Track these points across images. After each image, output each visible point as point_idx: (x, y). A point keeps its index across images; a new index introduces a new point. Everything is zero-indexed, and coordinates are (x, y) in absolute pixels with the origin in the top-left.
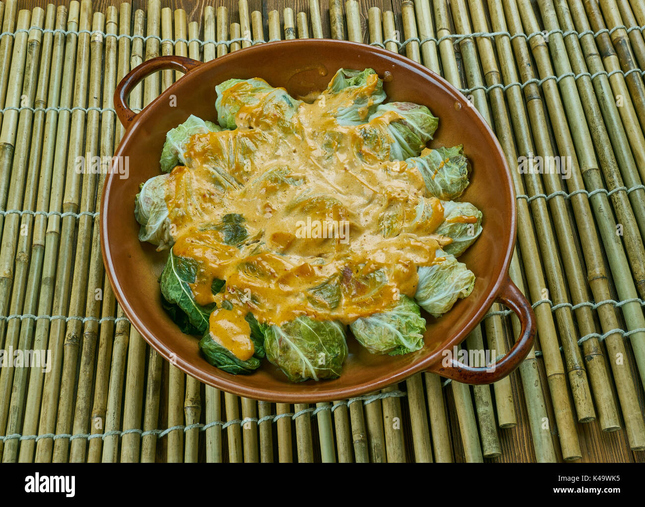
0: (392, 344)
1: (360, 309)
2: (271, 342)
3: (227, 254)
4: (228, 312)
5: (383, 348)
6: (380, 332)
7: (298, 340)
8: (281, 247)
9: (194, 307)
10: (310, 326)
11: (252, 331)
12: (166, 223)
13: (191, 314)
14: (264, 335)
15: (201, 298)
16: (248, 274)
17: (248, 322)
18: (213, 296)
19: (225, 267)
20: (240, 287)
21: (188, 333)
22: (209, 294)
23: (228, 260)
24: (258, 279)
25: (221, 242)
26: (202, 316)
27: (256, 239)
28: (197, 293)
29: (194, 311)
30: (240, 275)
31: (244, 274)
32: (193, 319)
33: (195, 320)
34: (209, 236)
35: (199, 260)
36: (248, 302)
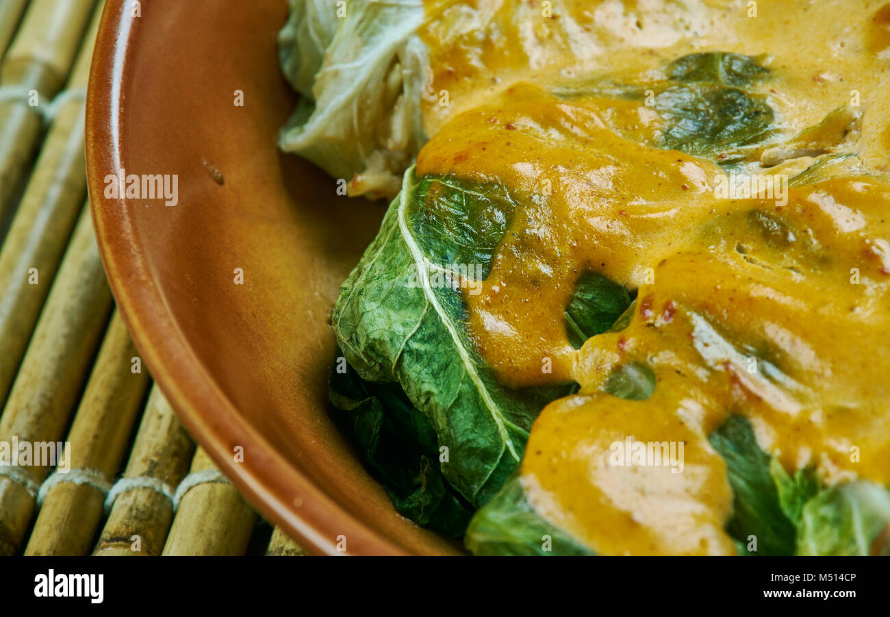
4: (627, 407)
9: (468, 380)
11: (737, 503)
12: (407, 61)
14: (799, 525)
15: (507, 346)
16: (754, 257)
17: (720, 459)
18: (567, 350)
19: (643, 228)
20: (703, 298)
21: (426, 521)
22: (552, 338)
23: (667, 203)
24: (797, 277)
25: (643, 141)
26: (504, 434)
27: (812, 145)
28: (493, 323)
29: (465, 402)
30: (711, 257)
31: (733, 258)
32: (456, 439)
33: (463, 444)
34: (593, 115)
35: (524, 189)
36: (735, 365)
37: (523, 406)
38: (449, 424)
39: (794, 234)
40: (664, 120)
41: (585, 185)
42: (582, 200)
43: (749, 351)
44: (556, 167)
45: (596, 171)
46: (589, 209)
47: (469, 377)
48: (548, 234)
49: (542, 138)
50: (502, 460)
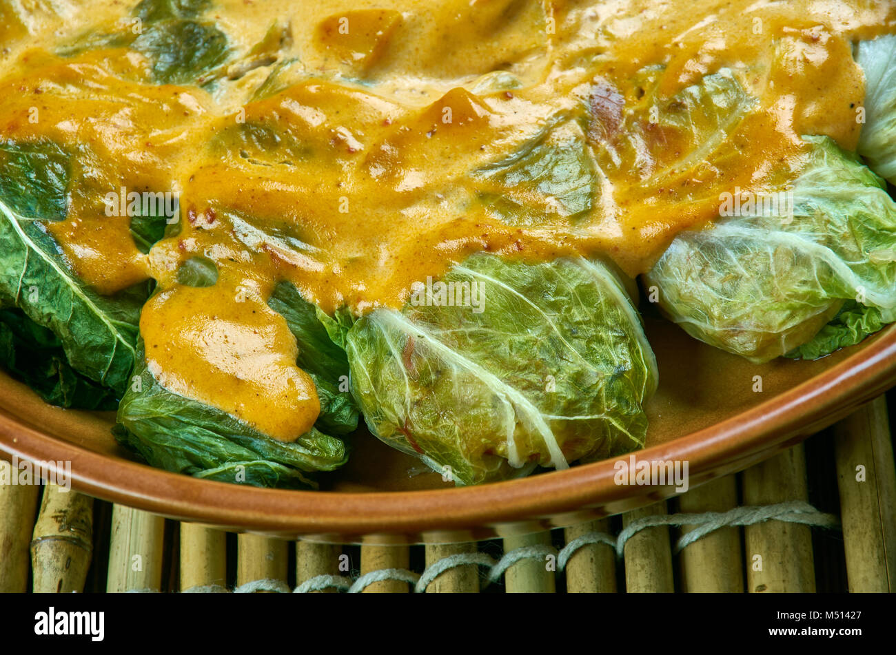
0: (813, 298)
1: (673, 206)
2: (376, 367)
3: (166, 107)
4: (203, 294)
5: (779, 321)
6: (761, 267)
7: (472, 335)
8: (359, 56)
9: (77, 298)
10: (507, 281)
11: (299, 344)
13: (69, 326)
14: (347, 349)
15: (97, 266)
16: (255, 159)
17: (280, 316)
18: (140, 257)
19: (167, 152)
20: (231, 201)
21: (70, 405)
22: (127, 251)
23: (177, 129)
24: (291, 169)
25: (139, 80)
26: (113, 330)
27: (262, 56)
28: (83, 251)
29: (79, 315)
30: (226, 167)
31: (241, 163)
32: (80, 343)
33: (86, 345)
34: (96, 67)
35: (71, 143)
36: (271, 246)
37: (117, 304)
38: (71, 333)
39: (279, 135)
40: (148, 59)
41: (113, 128)
42: (116, 141)
43: (274, 232)
44: (87, 119)
45: (117, 115)
46: (123, 147)
47: (77, 296)
48: (100, 174)
49: (64, 95)
50: (117, 349)
